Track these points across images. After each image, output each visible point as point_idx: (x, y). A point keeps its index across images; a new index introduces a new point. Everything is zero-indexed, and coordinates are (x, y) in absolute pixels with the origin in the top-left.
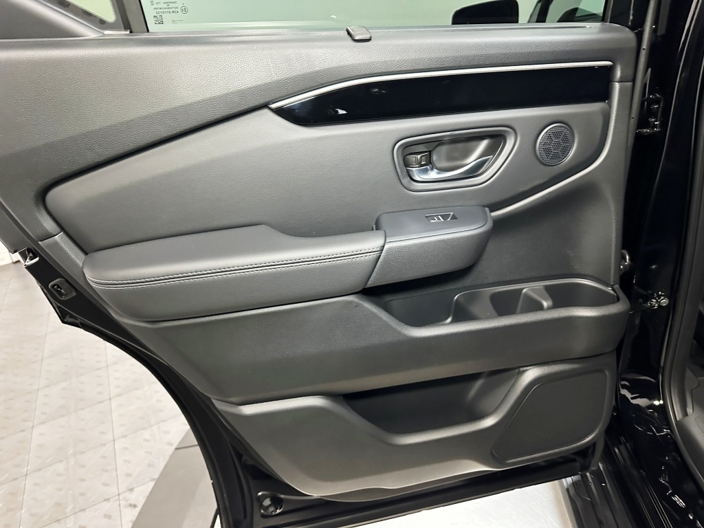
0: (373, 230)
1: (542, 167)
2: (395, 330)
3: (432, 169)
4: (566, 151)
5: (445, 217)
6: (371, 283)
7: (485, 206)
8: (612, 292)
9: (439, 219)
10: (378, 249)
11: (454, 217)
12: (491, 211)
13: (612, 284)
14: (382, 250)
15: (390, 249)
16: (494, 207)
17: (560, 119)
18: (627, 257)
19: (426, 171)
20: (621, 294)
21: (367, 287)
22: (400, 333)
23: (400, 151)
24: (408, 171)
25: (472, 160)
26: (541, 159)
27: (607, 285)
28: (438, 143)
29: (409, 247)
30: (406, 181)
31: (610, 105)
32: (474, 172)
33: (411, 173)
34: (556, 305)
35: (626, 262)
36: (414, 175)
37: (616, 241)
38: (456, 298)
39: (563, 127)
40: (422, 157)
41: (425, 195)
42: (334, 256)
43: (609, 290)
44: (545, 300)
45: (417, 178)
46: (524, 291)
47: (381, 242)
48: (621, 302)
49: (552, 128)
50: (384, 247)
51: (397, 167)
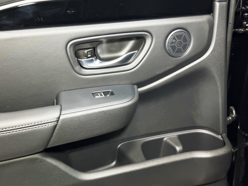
0: (54, 105)
1: (171, 58)
2: (71, 177)
3: (96, 60)
4: (185, 47)
5: (106, 93)
6: (50, 145)
7: (134, 84)
8: (221, 139)
9: (102, 95)
10: (55, 120)
11: (112, 94)
12: (139, 87)
13: (221, 133)
14: (58, 121)
15: (64, 120)
16: (140, 85)
17: (181, 26)
18: (234, 112)
19: (92, 61)
20: (227, 141)
21: (48, 147)
22: (75, 178)
23: (72, 48)
24: (79, 61)
25: (123, 54)
26: (169, 53)
27: (218, 133)
28: (99, 42)
29: (79, 117)
30: (77, 68)
31: (213, 17)
32: (125, 62)
33: (81, 63)
34: (185, 150)
35: (233, 114)
36: (83, 64)
37: (222, 104)
38: (119, 146)
39: (183, 31)
40: (88, 52)
41: (91, 78)
42: (20, 127)
43: (219, 137)
44: (178, 145)
45: (85, 66)
46: (165, 139)
47: (57, 115)
48: (226, 146)
49: (176, 32)
50: (59, 118)
51: (71, 59)
